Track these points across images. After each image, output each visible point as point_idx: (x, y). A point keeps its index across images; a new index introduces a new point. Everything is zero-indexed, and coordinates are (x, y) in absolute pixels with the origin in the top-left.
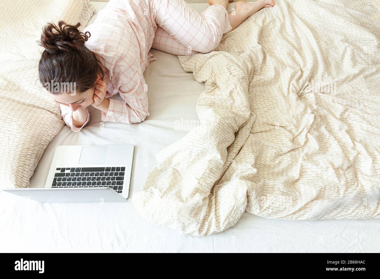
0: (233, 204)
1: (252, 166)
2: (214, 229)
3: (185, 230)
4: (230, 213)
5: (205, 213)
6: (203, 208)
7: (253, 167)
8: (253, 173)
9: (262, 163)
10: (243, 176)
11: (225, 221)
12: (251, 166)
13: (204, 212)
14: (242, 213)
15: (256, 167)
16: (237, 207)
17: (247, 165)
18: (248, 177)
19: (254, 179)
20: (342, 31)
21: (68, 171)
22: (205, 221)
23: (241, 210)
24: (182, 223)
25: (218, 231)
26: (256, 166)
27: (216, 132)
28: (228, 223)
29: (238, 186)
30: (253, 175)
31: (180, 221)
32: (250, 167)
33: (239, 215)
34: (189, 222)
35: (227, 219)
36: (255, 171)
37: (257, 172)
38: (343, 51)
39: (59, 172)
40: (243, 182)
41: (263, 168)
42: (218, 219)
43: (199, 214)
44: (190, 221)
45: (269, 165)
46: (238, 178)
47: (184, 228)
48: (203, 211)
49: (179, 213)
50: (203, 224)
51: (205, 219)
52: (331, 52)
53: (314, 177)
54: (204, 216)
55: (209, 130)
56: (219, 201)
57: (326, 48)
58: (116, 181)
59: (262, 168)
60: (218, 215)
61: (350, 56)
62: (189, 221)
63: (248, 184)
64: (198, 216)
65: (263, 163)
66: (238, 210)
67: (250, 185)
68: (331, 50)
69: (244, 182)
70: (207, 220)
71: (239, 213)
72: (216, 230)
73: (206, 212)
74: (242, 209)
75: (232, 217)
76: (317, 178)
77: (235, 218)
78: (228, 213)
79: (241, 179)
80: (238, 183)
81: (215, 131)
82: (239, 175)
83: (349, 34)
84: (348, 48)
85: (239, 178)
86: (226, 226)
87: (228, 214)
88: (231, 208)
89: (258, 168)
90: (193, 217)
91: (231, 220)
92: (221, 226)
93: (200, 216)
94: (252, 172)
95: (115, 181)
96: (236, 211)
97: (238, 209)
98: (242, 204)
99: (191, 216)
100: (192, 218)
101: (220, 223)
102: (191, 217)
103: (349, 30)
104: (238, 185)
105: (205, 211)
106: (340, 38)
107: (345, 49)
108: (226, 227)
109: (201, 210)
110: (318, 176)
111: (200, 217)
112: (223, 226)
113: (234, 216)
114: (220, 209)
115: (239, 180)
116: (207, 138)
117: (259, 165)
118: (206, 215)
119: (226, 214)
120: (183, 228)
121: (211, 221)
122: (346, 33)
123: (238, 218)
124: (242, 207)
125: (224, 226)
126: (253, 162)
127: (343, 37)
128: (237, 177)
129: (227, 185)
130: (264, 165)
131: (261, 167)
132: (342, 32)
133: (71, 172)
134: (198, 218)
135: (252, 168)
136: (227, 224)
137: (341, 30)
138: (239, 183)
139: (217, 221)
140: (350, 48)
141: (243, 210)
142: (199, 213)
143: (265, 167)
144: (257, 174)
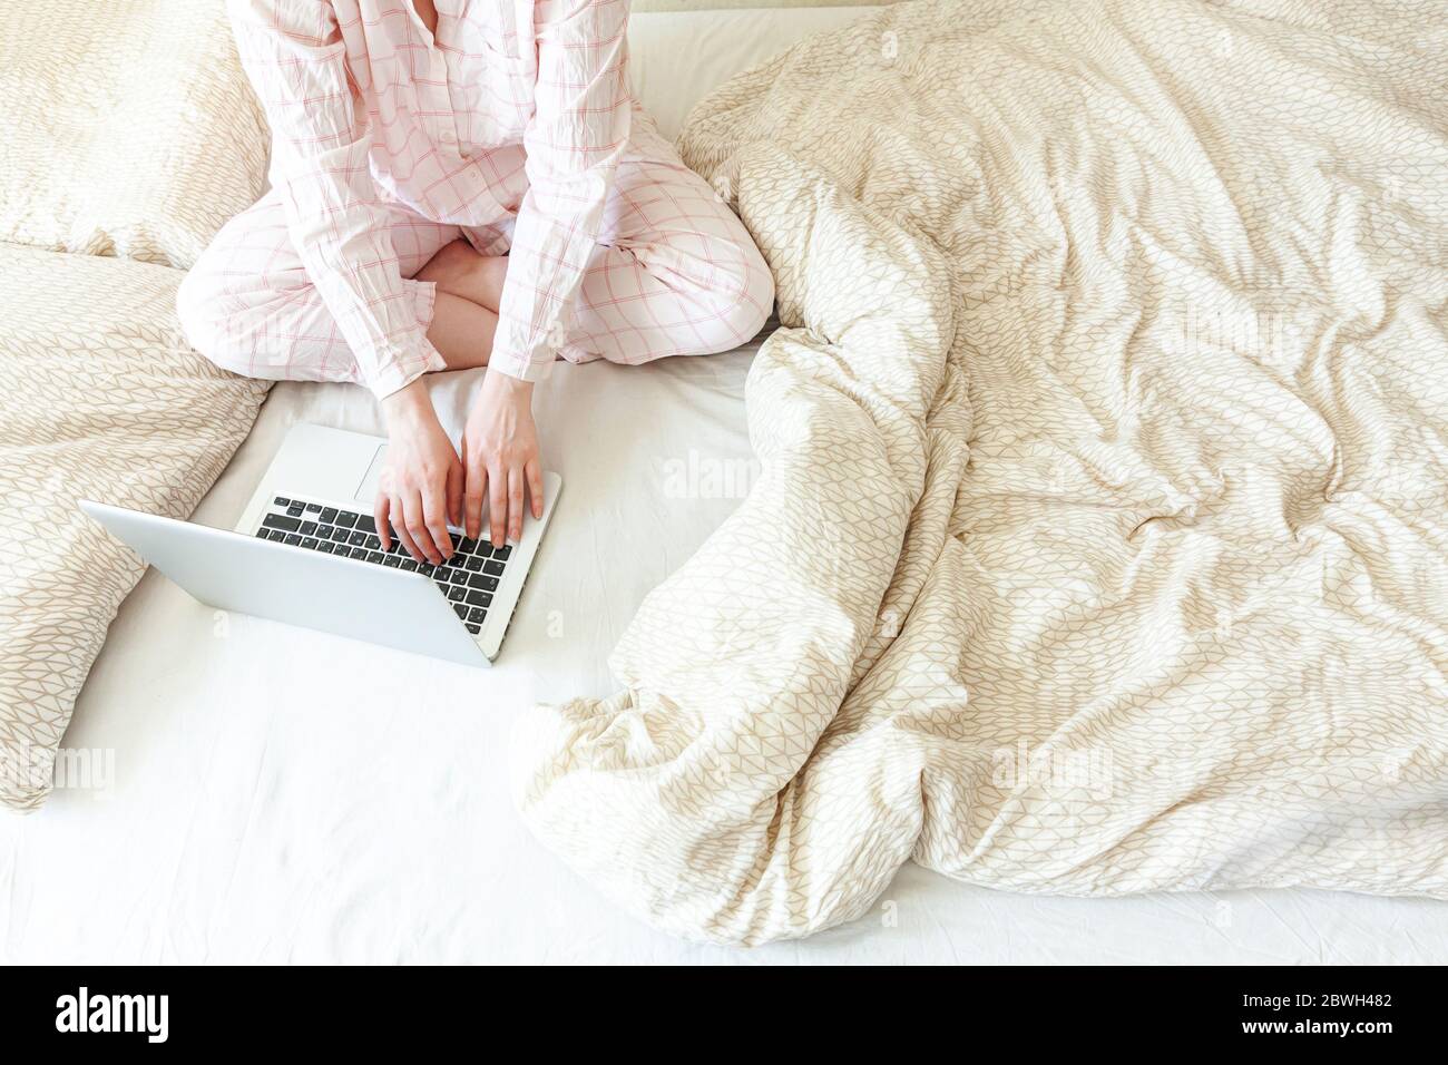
0: (864, 824)
1: (950, 674)
2: (782, 924)
3: (662, 915)
4: (850, 861)
5: (750, 859)
6: (741, 837)
7: (955, 680)
8: (952, 703)
9: (988, 663)
10: (912, 716)
11: (827, 895)
12: (948, 677)
13: (747, 854)
14: (900, 861)
15: (965, 682)
16: (879, 836)
17: (931, 669)
18: (930, 720)
19: (953, 730)
20: (1319, 125)
21: (313, 517)
22: (749, 888)
23: (896, 851)
24: (655, 887)
25: (797, 932)
26: (966, 677)
27: (815, 535)
28: (840, 902)
29: (886, 752)
30: (952, 713)
31: (645, 876)
32: (943, 678)
33: (885, 874)
34: (680, 886)
35: (836, 887)
36: (961, 694)
37: (970, 702)
38: (1326, 214)
39: (282, 511)
40: (910, 738)
41: (993, 683)
42: (802, 883)
43: (725, 861)
44: (686, 885)
45: (1016, 670)
46: (889, 722)
47: (657, 905)
48: (742, 849)
49: (647, 848)
50: (736, 900)
51: (747, 882)
52: (1278, 218)
53: (1195, 714)
54: (745, 871)
55: (786, 528)
56: (809, 811)
57: (1258, 205)
58: (469, 589)
59: (989, 686)
60: (800, 866)
61: (1353, 231)
62: (681, 882)
63: (928, 748)
64: (722, 867)
65: (991, 661)
66: (885, 850)
67: (935, 751)
68: (1276, 210)
69: (913, 739)
70: (755, 887)
71: (889, 861)
72: (788, 928)
73: (754, 855)
74: (901, 848)
75: (859, 879)
76: (1209, 719)
77: (868, 882)
78: (845, 860)
79: (902, 728)
80: (887, 740)
81: (810, 530)
82: (894, 707)
83: (1349, 137)
84: (1344, 198)
85: (895, 721)
86: (832, 912)
87: (842, 867)
88: (858, 840)
89: (973, 685)
90: (700, 871)
91: (855, 891)
92: (811, 913)
93: (731, 867)
94: (946, 701)
95: (465, 586)
96: (876, 857)
97: (882, 848)
98: (900, 826)
99: (692, 865)
100: (693, 872)
101: (806, 899)
102: (691, 868)
103: (1347, 124)
104: (889, 749)
105: (752, 851)
106: (1313, 157)
107: (1334, 203)
108: (832, 918)
109: (736, 847)
110: (1212, 709)
111: (727, 872)
112: (819, 912)
113: (867, 873)
114: (813, 844)
115: (893, 730)
116: (779, 560)
117: (976, 673)
118: (755, 866)
119: (835, 865)
120: (652, 905)
121: (767, 890)
122: (1338, 135)
123: (881, 882)
124: (900, 841)
125: (825, 913)
126: (954, 660)
127: (1324, 153)
128: (885, 717)
129: (844, 747)
130: (996, 670)
131: (984, 680)
132: (1319, 131)
133: (320, 520)
134: (720, 874)
135: (952, 683)
136: (836, 908)
137: (1314, 122)
138: (894, 743)
139: (797, 890)
140: (1353, 196)
141: (902, 850)
142: (725, 858)
143: (1003, 679)
144: (970, 708)
